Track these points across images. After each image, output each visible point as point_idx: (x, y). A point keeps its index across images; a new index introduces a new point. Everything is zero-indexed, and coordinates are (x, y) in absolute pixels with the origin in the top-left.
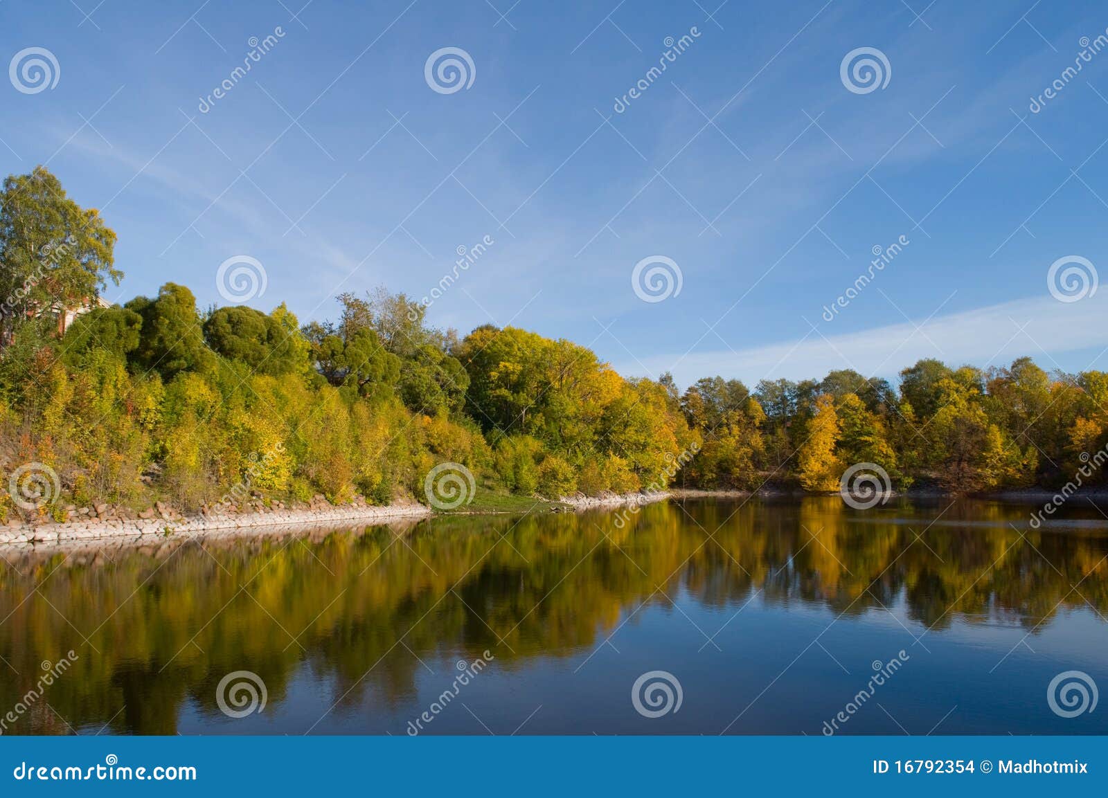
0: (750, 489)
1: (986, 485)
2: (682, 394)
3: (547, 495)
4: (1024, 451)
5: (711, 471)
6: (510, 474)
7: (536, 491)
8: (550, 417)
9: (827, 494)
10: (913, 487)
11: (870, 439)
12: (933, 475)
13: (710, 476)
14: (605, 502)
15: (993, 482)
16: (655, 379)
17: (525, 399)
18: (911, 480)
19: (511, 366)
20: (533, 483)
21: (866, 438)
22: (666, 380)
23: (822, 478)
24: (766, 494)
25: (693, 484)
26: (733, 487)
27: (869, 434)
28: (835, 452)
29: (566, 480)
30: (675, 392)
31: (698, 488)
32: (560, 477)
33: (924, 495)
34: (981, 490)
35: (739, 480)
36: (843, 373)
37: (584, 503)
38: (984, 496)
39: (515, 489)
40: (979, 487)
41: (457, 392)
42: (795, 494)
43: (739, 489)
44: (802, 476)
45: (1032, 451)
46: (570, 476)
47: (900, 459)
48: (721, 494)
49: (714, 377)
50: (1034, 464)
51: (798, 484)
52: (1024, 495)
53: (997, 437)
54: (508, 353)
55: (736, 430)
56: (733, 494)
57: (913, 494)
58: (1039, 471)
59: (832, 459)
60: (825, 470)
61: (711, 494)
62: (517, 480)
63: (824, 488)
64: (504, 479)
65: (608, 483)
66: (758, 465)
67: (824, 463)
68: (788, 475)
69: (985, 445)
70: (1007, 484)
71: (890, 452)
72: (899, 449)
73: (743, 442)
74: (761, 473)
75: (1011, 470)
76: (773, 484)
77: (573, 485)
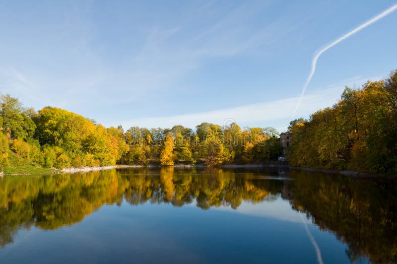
0: (144, 165)
1: (218, 163)
2: (125, 132)
3: (58, 168)
4: (230, 152)
5: (132, 159)
6: (43, 160)
7: (53, 166)
8: (65, 140)
9: (169, 166)
10: (196, 164)
11: (184, 148)
12: (203, 160)
13: (131, 160)
14: (82, 170)
15: (221, 162)
16: (116, 127)
17: (56, 134)
18: (196, 162)
19: (53, 121)
20: (52, 164)
21: (183, 148)
22: (120, 127)
23: (168, 161)
24: (150, 166)
25: (126, 163)
26: (139, 164)
27: (184, 146)
28: (173, 152)
29: (66, 162)
30: (123, 131)
31: (127, 165)
32: (63, 161)
33: (200, 166)
34: (217, 165)
35: (141, 161)
36: (178, 126)
37: (73, 170)
38: (217, 167)
39: (45, 166)
40: (216, 164)
41: (30, 131)
42: (159, 166)
43: (141, 165)
44: (161, 160)
45: (233, 152)
46: (67, 161)
47: (193, 155)
48: (135, 166)
49: (136, 127)
50: (233, 156)
51: (160, 163)
52: (230, 166)
53: (222, 148)
54: (52, 117)
55: (142, 145)
56: (139, 166)
57: (197, 166)
58: (235, 158)
59: (171, 155)
60: (169, 158)
61: (131, 166)
62: (45, 162)
63: (168, 165)
64: (40, 162)
65: (85, 163)
66: (148, 157)
67: (169, 156)
68: (157, 160)
69: (218, 150)
70: (225, 163)
71: (190, 152)
72: (193, 151)
73: (144, 149)
74: (149, 159)
75: (226, 158)
76: (152, 163)
77: (69, 164)
